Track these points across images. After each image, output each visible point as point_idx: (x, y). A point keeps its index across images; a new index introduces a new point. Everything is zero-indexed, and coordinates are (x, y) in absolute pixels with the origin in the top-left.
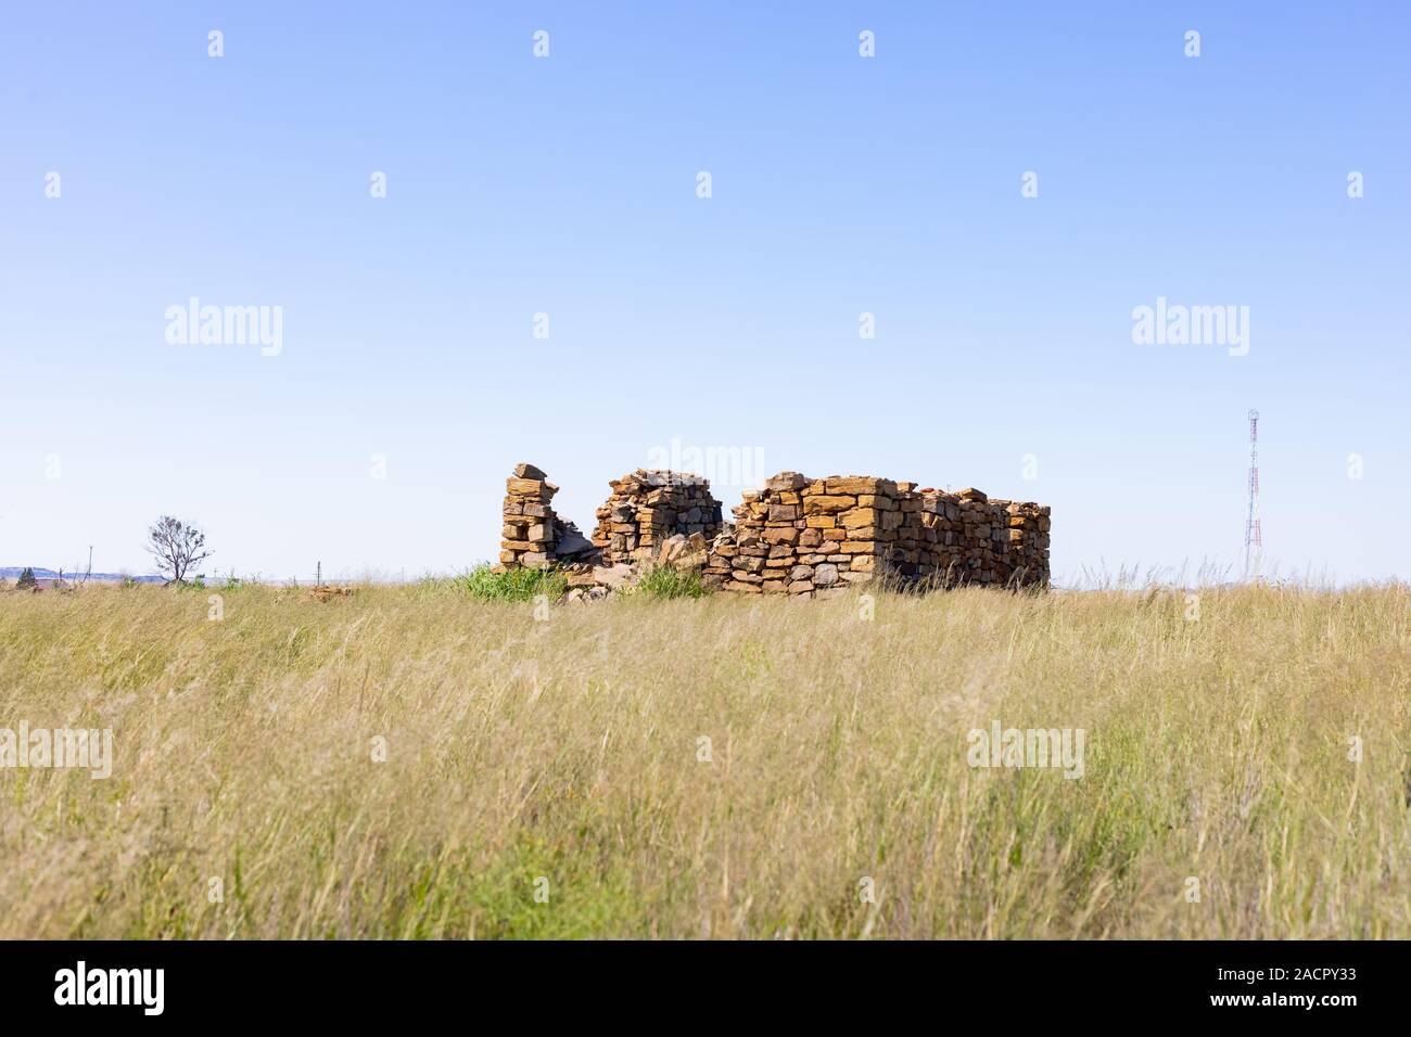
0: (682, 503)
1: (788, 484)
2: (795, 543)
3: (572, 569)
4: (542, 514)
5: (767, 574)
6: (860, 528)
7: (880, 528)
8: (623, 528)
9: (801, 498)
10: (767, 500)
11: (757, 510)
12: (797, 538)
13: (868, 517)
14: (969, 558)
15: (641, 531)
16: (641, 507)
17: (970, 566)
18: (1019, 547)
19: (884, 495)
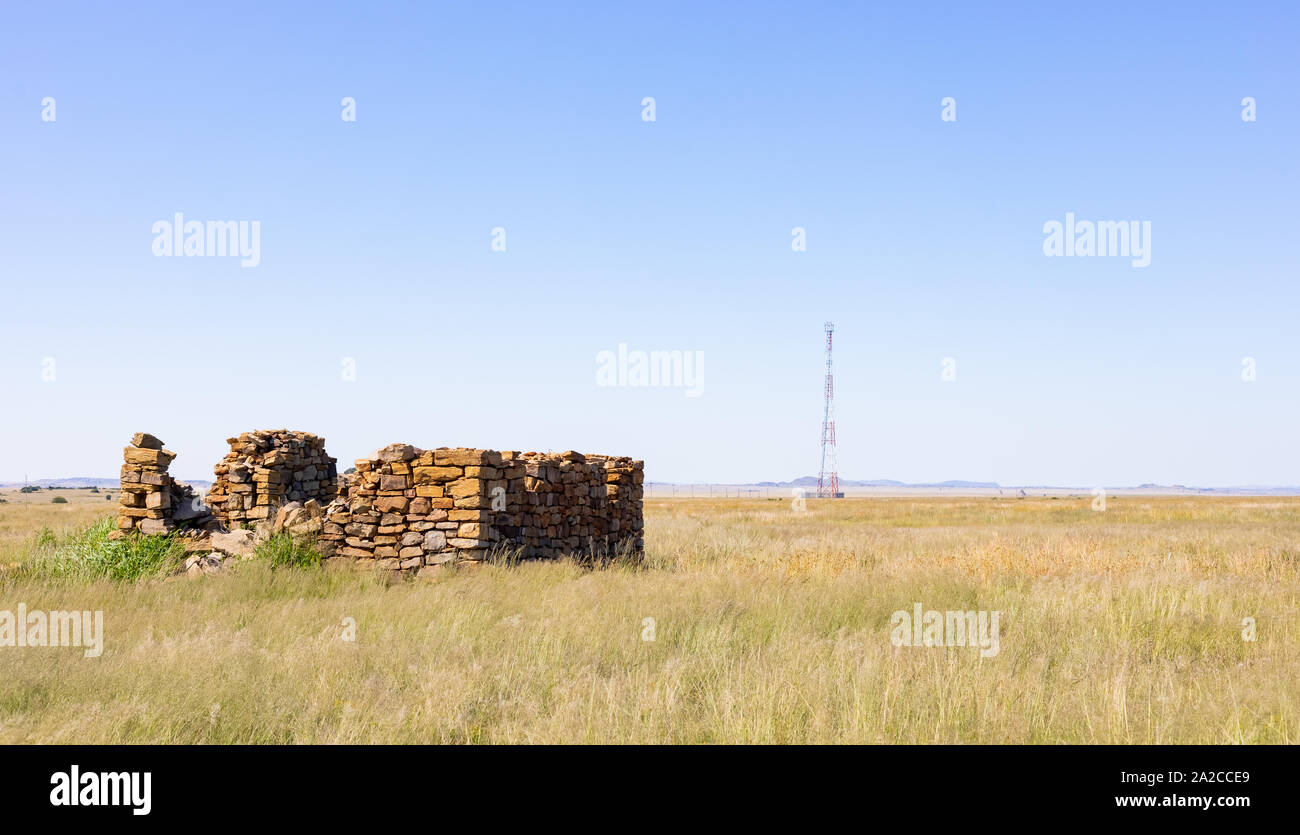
0: (298, 462)
1: (398, 455)
2: (405, 512)
3: (190, 536)
4: (159, 483)
5: (379, 540)
6: (467, 497)
7: (485, 497)
8: (240, 488)
9: (411, 468)
10: (379, 470)
11: (369, 479)
12: (407, 506)
13: (474, 486)
14: (569, 516)
15: (258, 491)
16: (257, 468)
17: (570, 523)
18: (614, 501)
19: (489, 465)
